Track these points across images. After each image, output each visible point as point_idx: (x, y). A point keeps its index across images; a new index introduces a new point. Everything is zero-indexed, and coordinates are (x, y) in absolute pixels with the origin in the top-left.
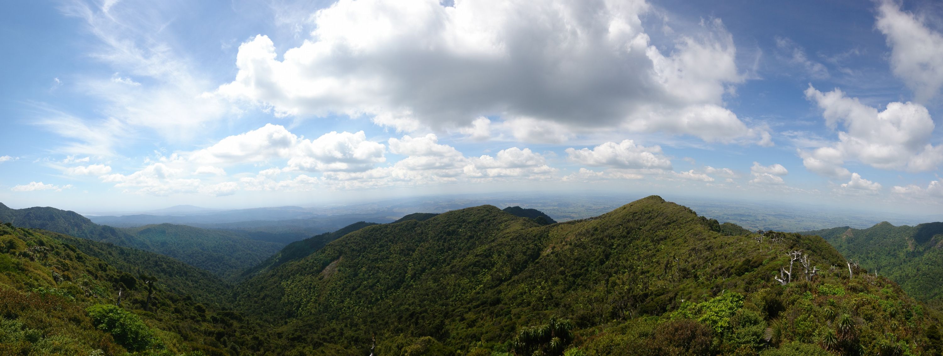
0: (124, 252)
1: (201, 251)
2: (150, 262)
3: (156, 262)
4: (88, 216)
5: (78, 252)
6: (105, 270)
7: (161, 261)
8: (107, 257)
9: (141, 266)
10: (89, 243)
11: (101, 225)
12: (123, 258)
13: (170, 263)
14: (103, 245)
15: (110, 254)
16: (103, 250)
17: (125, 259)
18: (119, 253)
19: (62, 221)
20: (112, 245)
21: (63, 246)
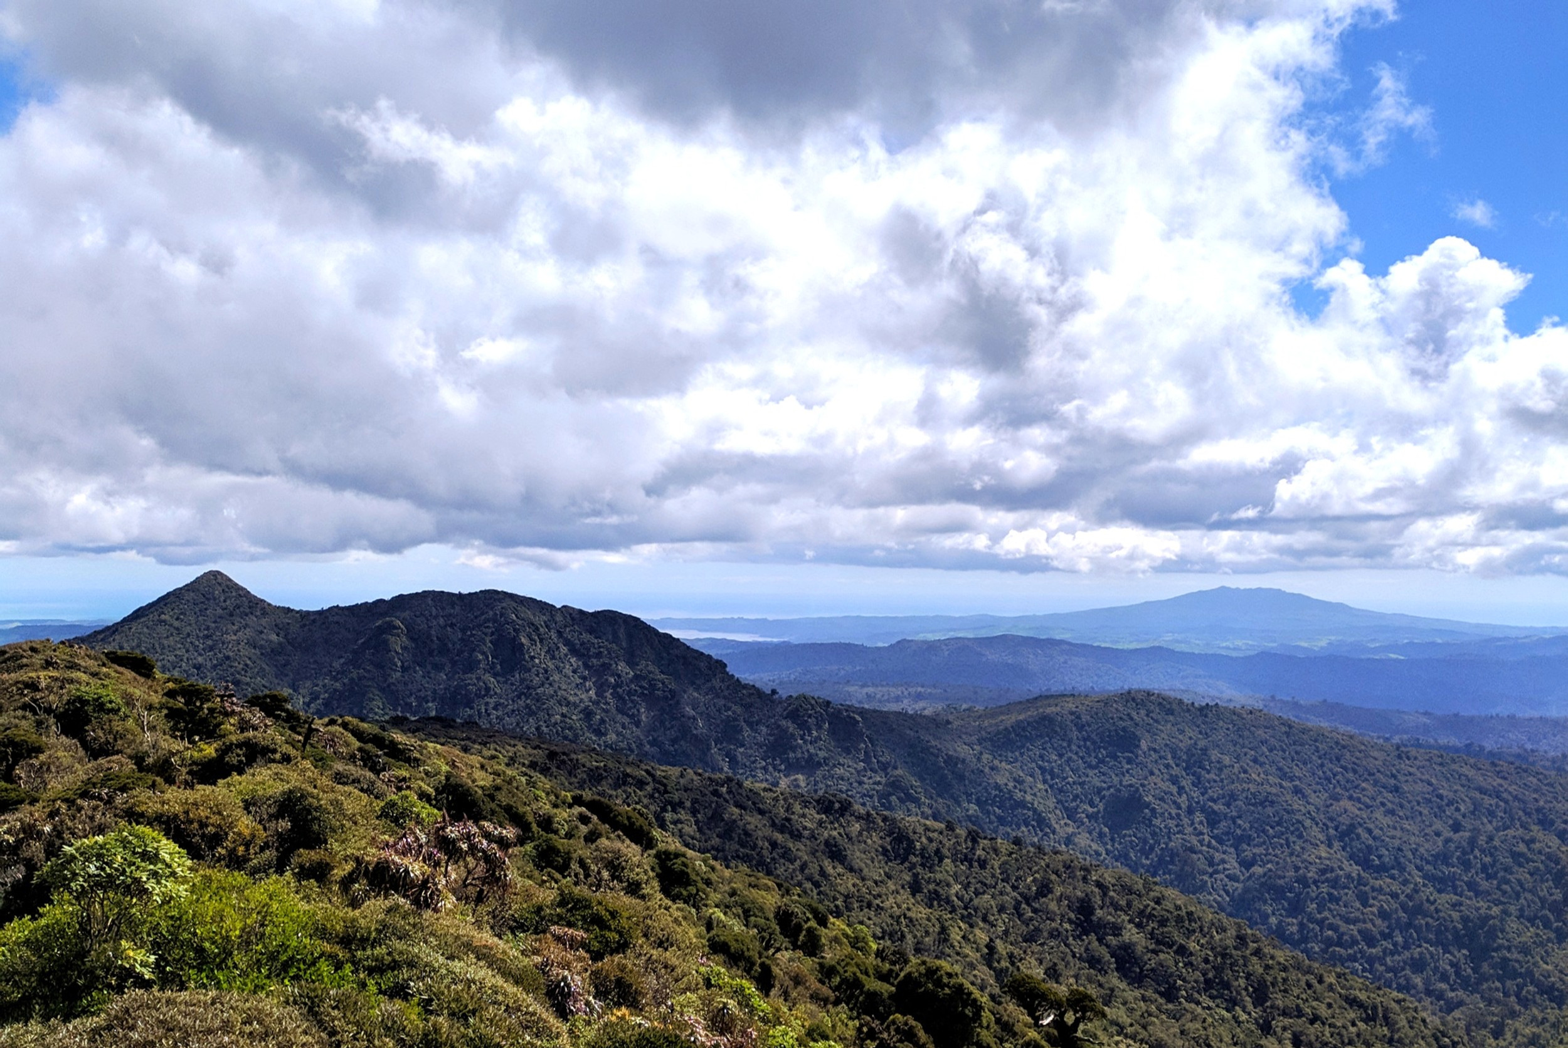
0: (911, 843)
1: (1355, 870)
2: (1053, 906)
3: (1084, 908)
4: (713, 642)
5: (661, 846)
6: (812, 947)
7: (1117, 907)
8: (823, 873)
9: (1001, 928)
10: (716, 793)
11: (783, 693)
12: (907, 877)
13: (1163, 922)
14: (797, 808)
15: (836, 853)
16: (797, 836)
17: (915, 888)
18: (885, 852)
19: (568, 670)
20: (845, 807)
21: (577, 810)
